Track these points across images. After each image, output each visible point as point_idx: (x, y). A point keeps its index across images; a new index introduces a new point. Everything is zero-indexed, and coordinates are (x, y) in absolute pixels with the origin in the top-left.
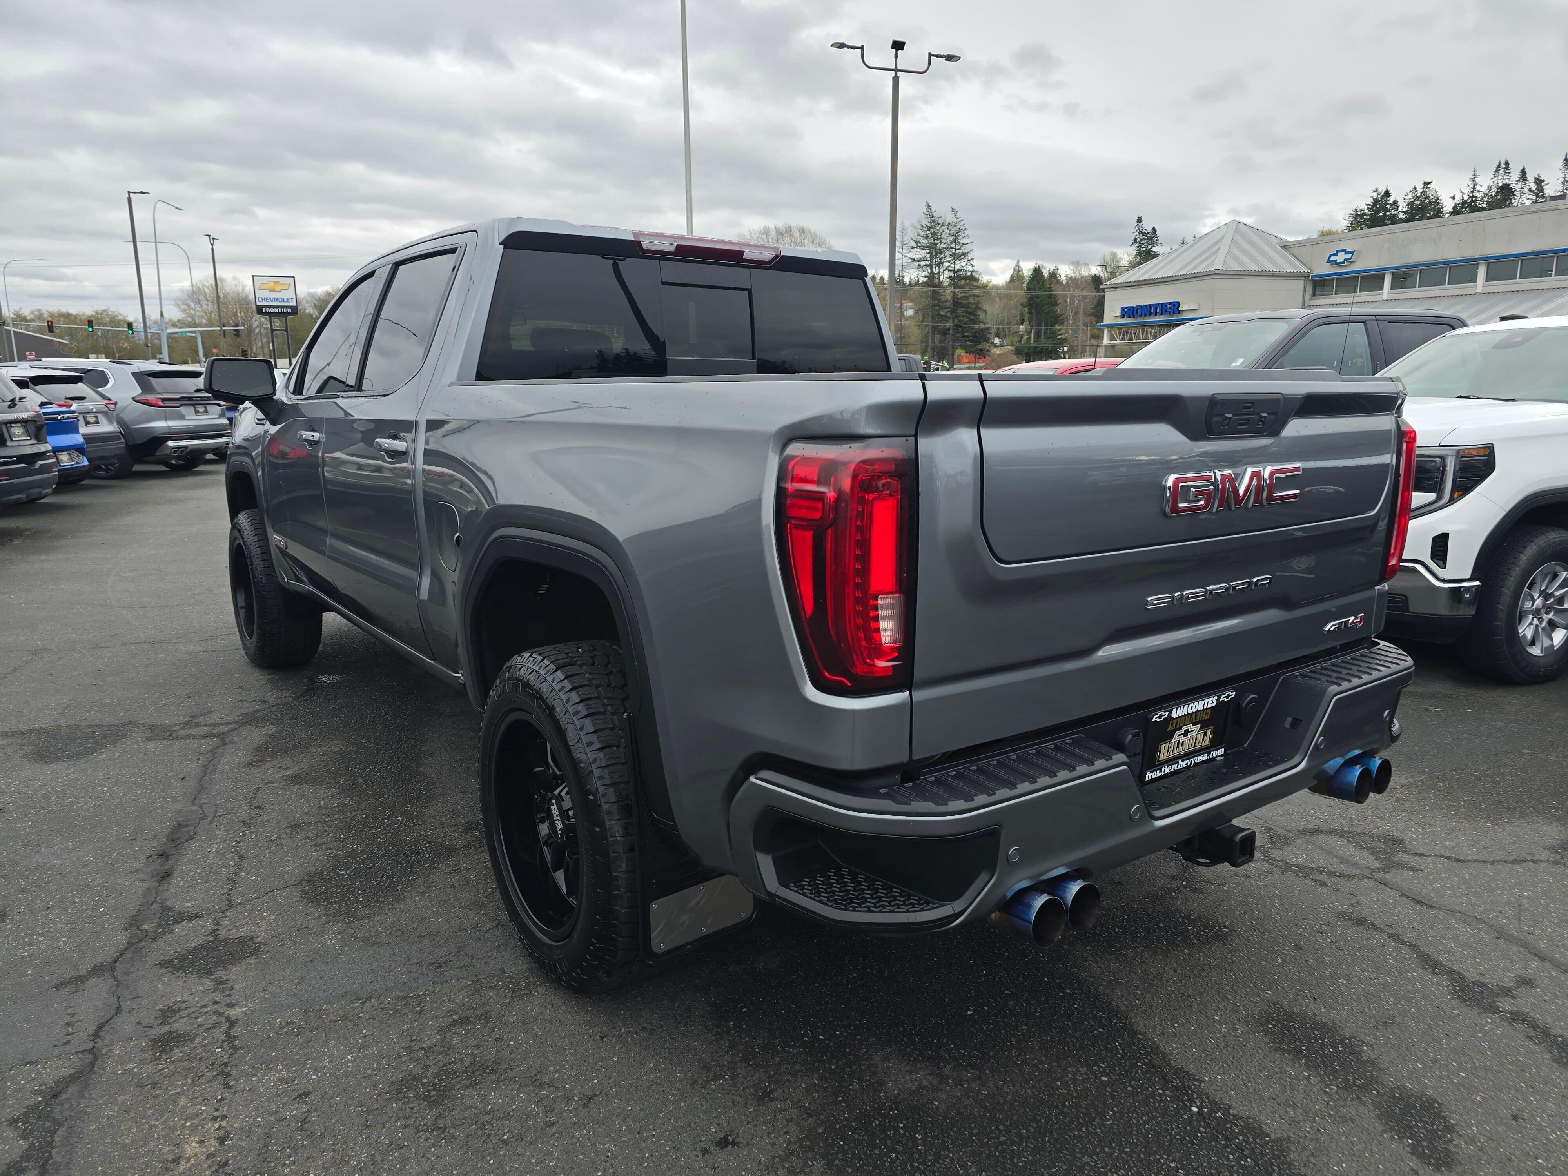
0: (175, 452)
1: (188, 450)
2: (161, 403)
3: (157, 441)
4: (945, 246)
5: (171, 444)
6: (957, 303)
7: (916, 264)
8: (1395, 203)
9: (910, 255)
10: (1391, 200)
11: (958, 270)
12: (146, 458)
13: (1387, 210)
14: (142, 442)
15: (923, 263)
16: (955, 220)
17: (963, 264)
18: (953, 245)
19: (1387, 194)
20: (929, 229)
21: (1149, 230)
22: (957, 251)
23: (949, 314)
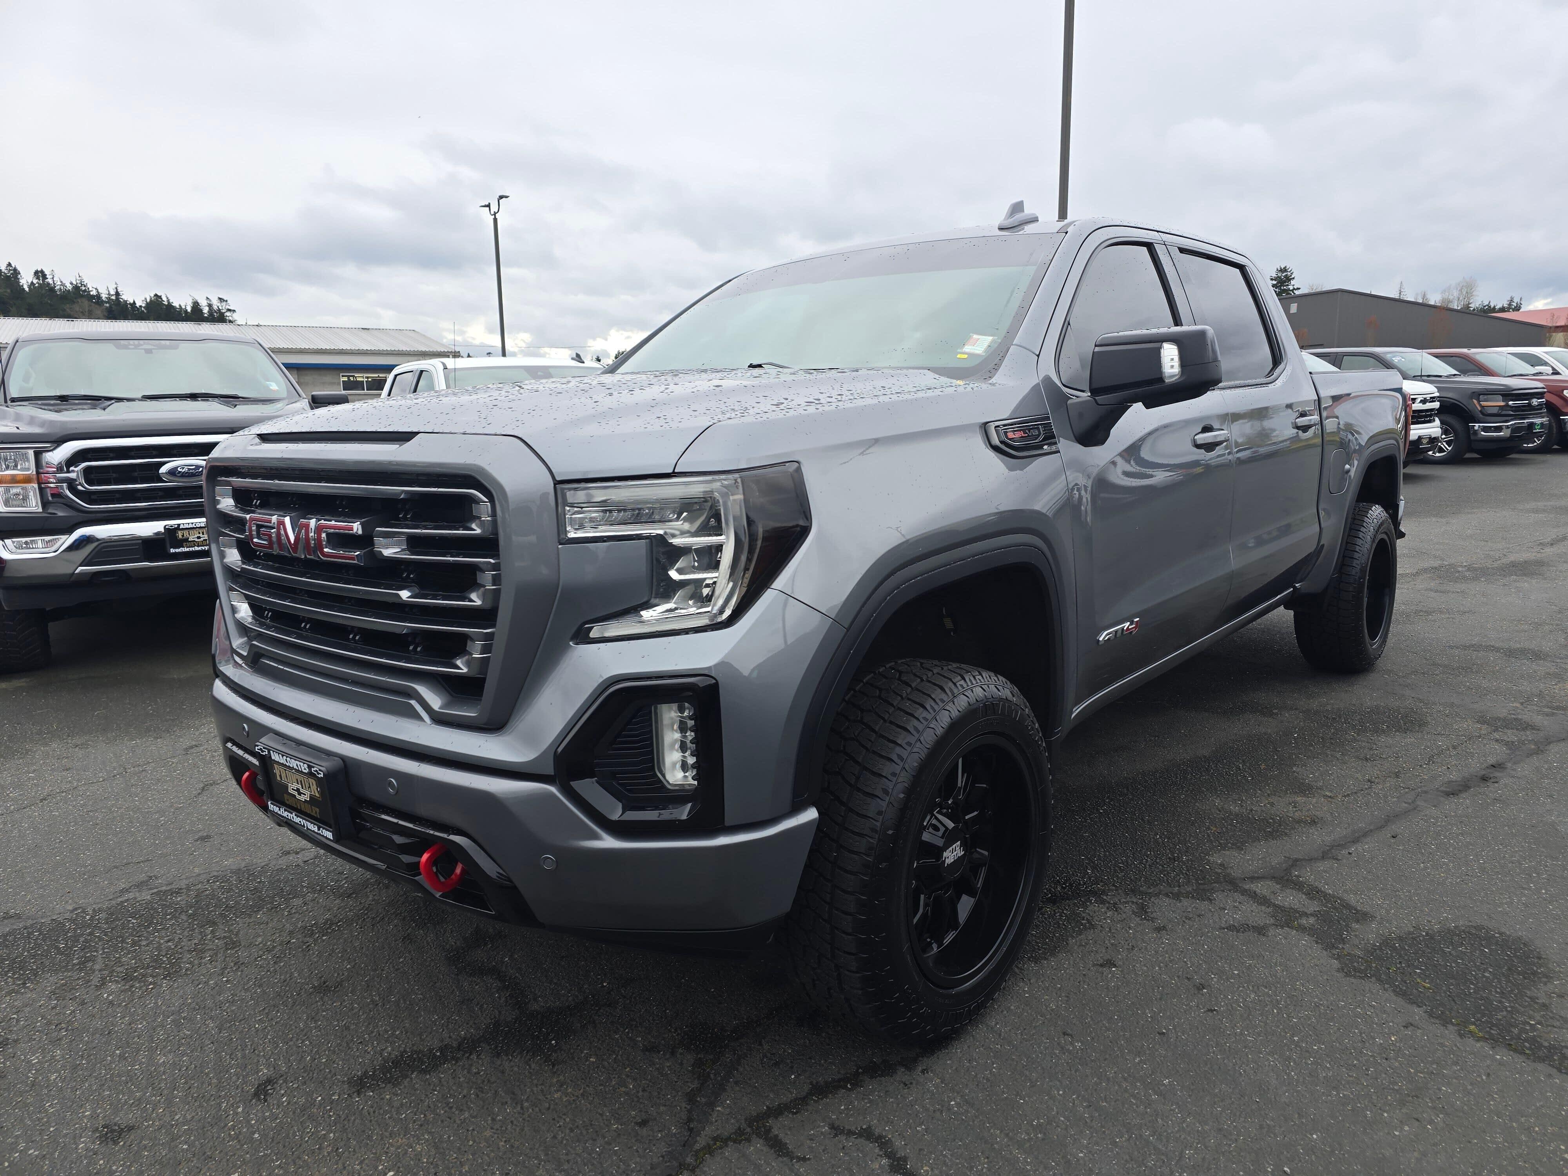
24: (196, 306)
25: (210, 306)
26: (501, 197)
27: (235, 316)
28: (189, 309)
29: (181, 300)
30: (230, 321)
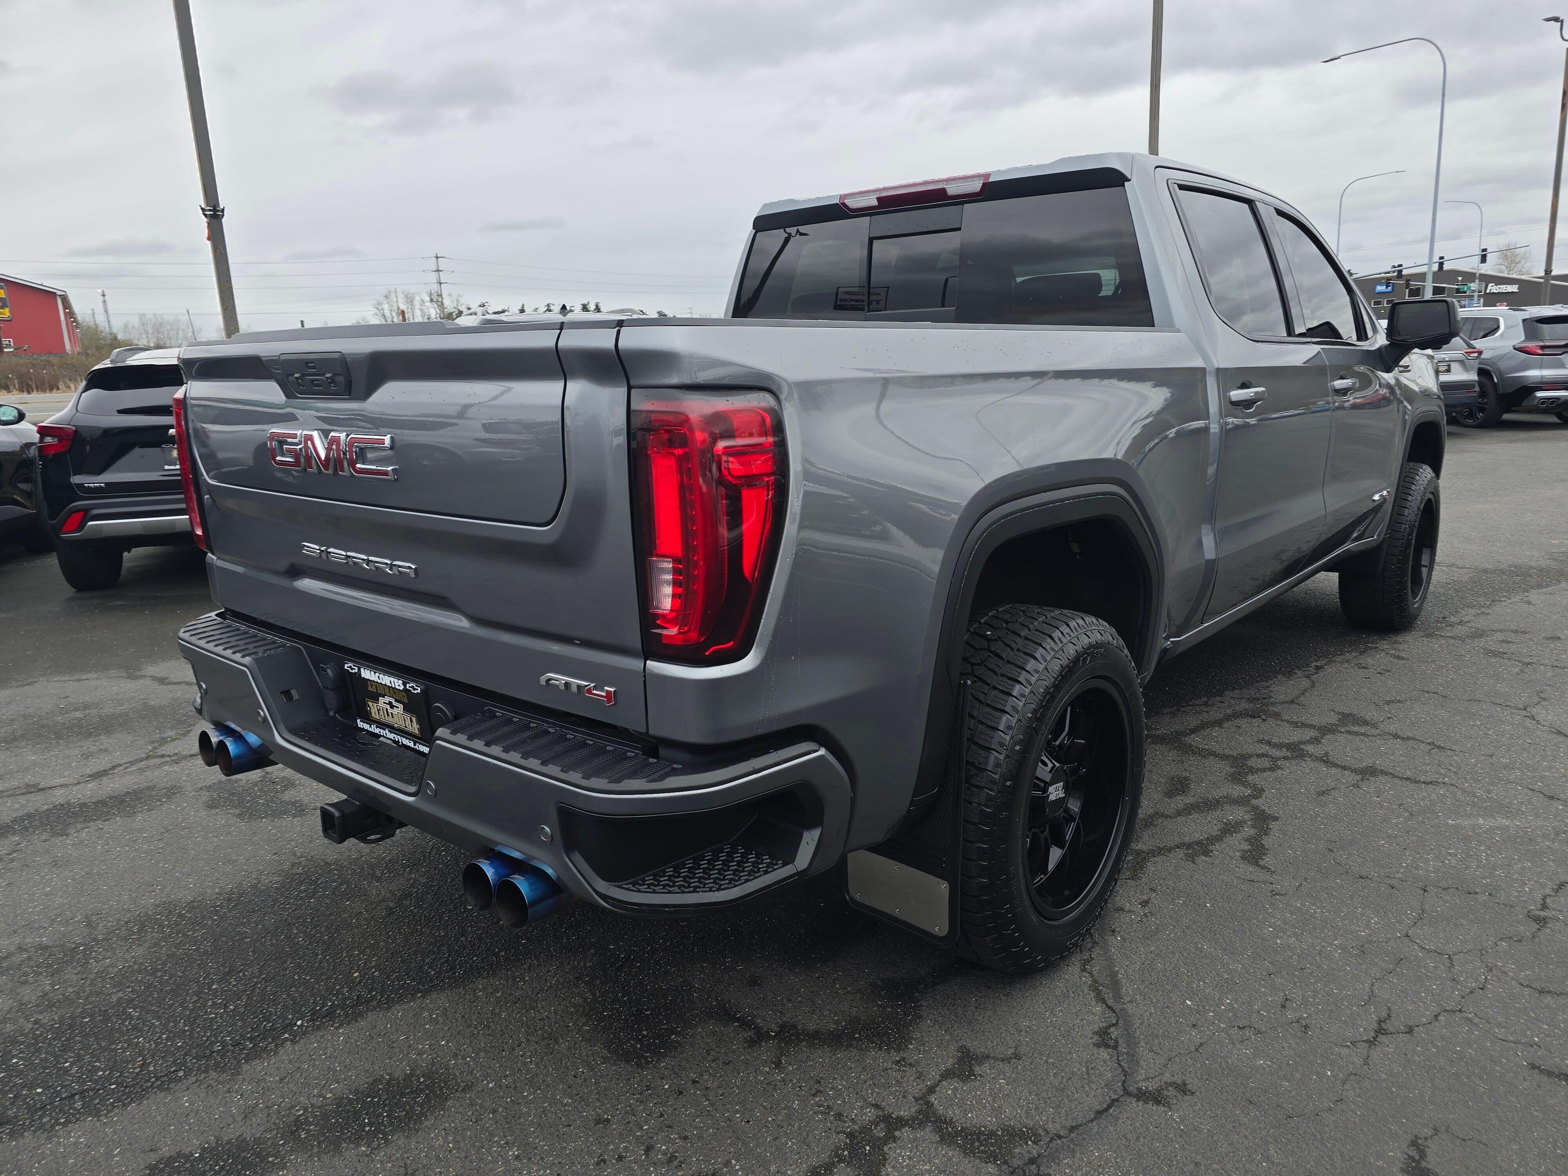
0: (1543, 403)
1: (1560, 401)
2: (1540, 352)
3: (1527, 390)
5: (1540, 394)
12: (1513, 408)
14: (1511, 391)
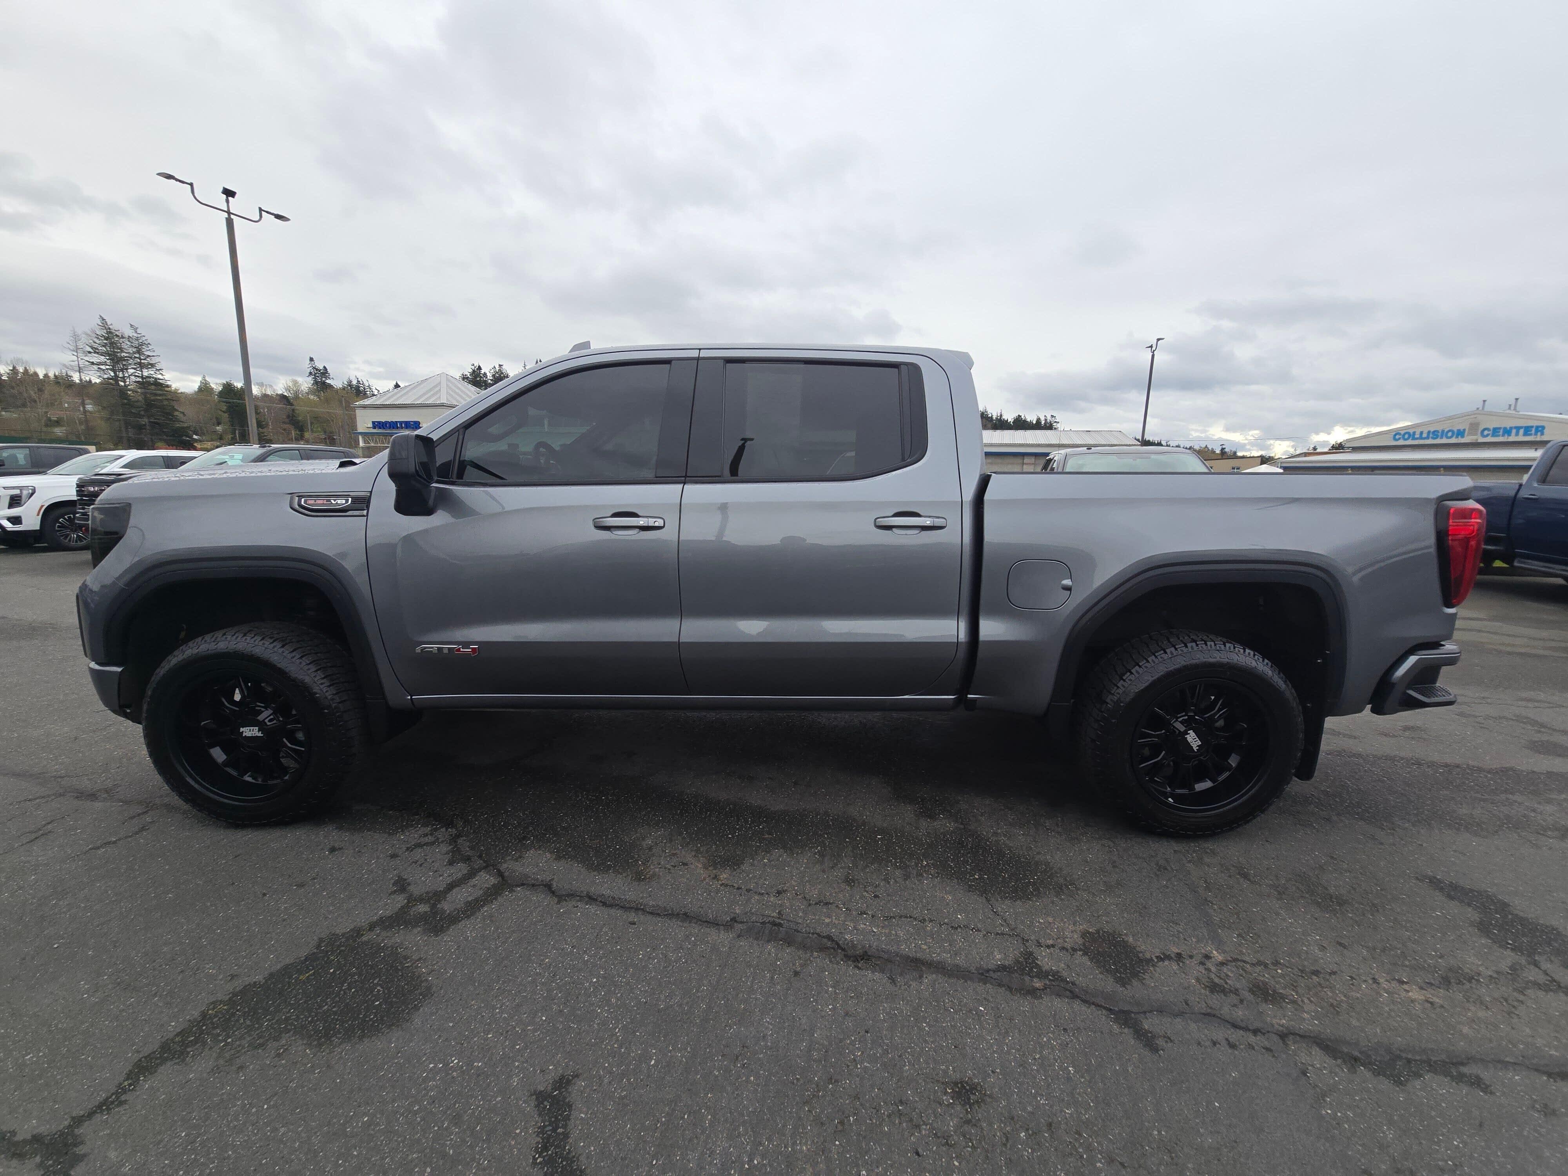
4: (127, 355)
6: (149, 405)
7: (96, 367)
8: (485, 374)
9: (87, 358)
10: (483, 372)
11: (147, 377)
13: (481, 377)
15: (103, 367)
16: (136, 335)
17: (152, 373)
18: (137, 356)
19: (480, 368)
20: (106, 339)
21: (321, 367)
22: (142, 361)
23: (142, 413)
24: (1038, 420)
25: (1046, 420)
26: (1158, 340)
27: (1059, 425)
28: (1034, 422)
29: (1031, 418)
30: (1055, 429)
